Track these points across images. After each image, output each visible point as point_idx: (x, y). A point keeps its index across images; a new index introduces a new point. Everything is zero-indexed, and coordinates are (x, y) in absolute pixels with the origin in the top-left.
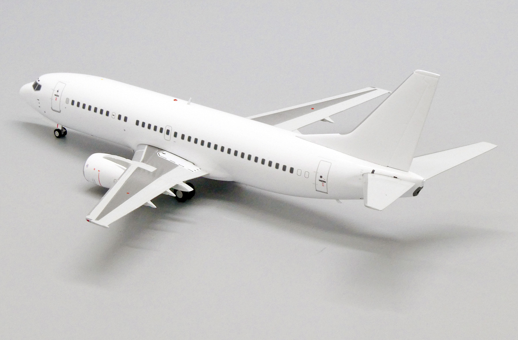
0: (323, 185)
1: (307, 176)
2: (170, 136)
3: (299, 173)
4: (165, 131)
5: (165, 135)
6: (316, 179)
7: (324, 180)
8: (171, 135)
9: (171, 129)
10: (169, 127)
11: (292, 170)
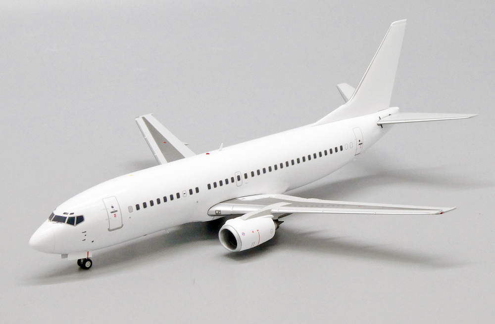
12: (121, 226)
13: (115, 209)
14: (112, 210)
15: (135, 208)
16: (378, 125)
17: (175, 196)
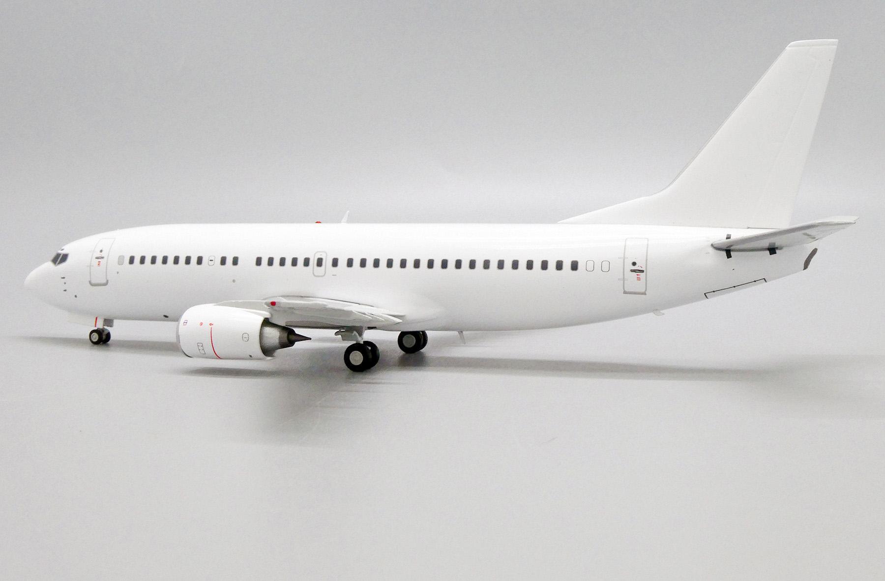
0: (639, 279)
1: (605, 268)
2: (325, 269)
3: (590, 268)
4: (314, 262)
5: (313, 267)
6: (624, 270)
7: (641, 269)
8: (326, 266)
9: (325, 255)
10: (321, 253)
11: (574, 266)
12: (105, 281)
13: (103, 254)
14: (99, 255)
15: (127, 260)
16: (718, 248)
17: (194, 260)
